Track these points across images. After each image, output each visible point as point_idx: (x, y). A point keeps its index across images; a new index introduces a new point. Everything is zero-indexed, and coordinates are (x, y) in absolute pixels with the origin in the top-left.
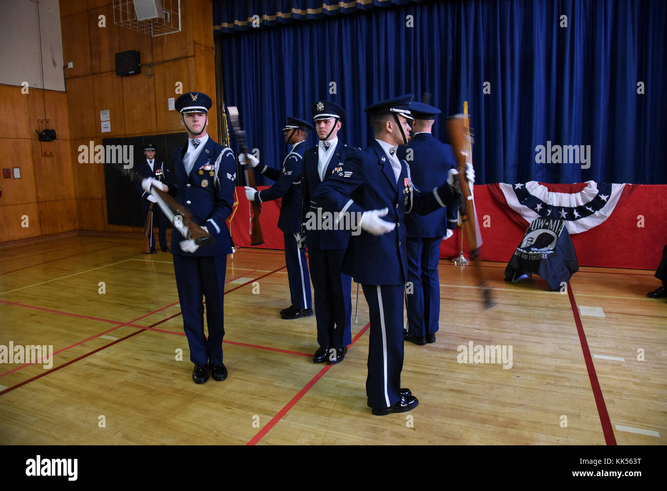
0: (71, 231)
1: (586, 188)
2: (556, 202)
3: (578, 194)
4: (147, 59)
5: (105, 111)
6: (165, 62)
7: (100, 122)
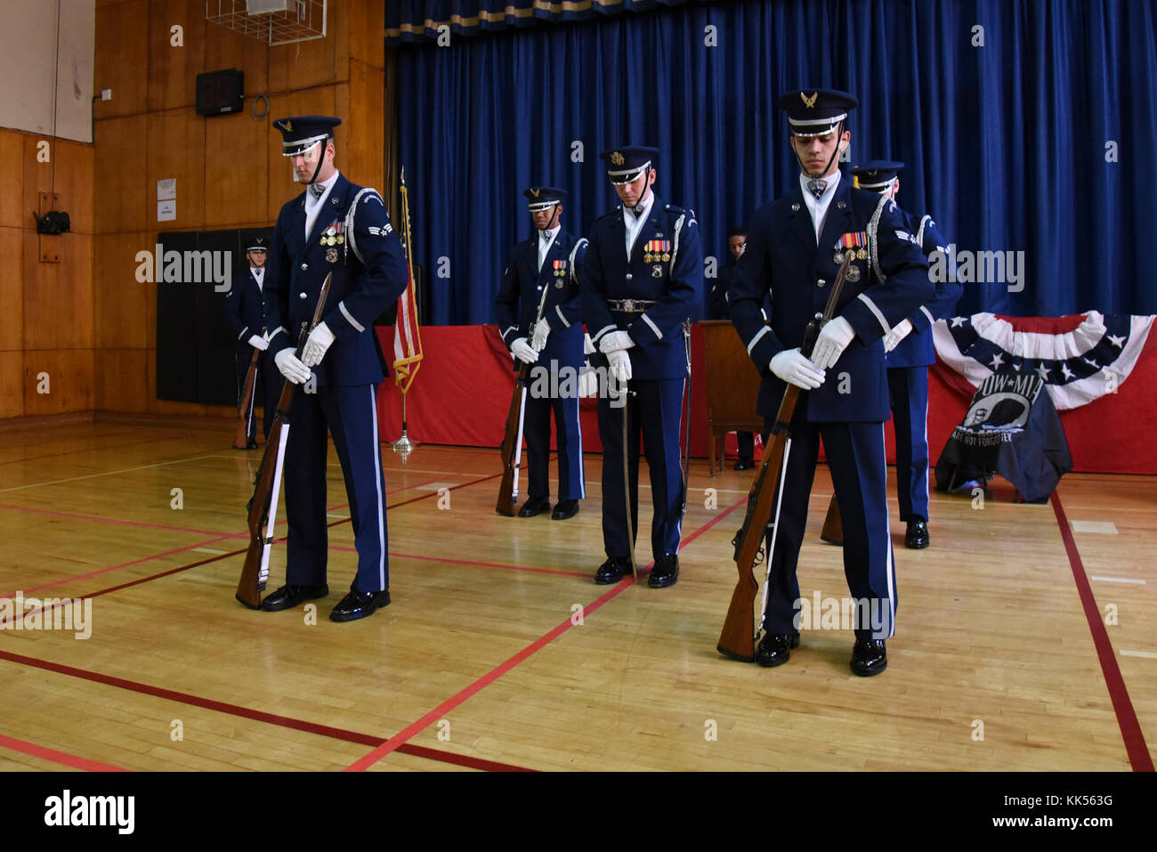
0: (81, 411)
1: (1083, 323)
2: (1030, 351)
3: (1070, 337)
4: (256, 85)
5: (167, 181)
6: (292, 91)
7: (156, 202)
